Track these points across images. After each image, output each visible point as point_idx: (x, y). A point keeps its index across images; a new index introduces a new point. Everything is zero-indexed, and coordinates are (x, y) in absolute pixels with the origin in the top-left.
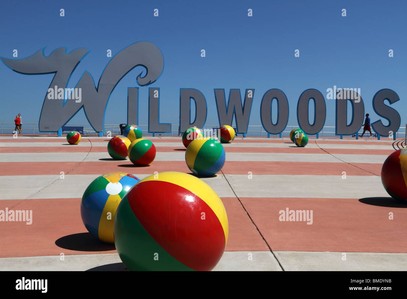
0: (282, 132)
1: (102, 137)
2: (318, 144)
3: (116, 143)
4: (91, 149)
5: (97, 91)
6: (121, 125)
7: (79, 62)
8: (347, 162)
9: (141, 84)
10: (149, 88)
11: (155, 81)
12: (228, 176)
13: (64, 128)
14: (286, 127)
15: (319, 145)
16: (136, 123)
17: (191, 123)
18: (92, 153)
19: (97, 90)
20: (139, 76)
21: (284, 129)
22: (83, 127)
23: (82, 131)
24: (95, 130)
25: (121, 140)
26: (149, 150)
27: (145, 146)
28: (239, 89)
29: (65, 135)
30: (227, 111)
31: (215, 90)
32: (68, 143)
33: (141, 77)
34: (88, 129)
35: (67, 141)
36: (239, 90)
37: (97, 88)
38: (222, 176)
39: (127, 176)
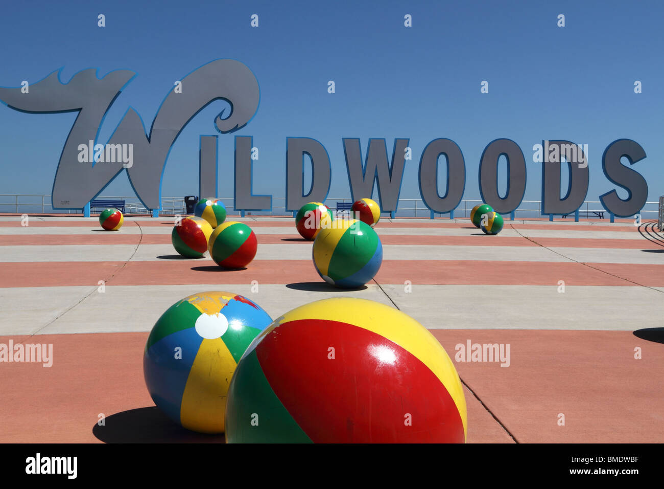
0: (454, 209)
1: (157, 217)
2: (518, 230)
3: (187, 228)
4: (141, 239)
5: (149, 142)
6: (187, 198)
7: (119, 93)
8: (579, 261)
9: (221, 130)
10: (236, 137)
11: (245, 125)
12: (387, 287)
13: (94, 203)
14: (461, 201)
15: (520, 231)
16: (215, 195)
17: (305, 195)
18: (144, 245)
19: (149, 140)
20: (219, 117)
21: (458, 205)
22: (124, 201)
23: (123, 207)
24: (146, 206)
25: (195, 224)
26: (247, 241)
27: (240, 234)
28: (384, 139)
29: (97, 215)
30: (364, 176)
31: (344, 139)
32: (102, 228)
33: (222, 118)
34: (133, 204)
35: (99, 224)
36: (383, 141)
37: (148, 136)
38: (377, 289)
39: (235, 300)
